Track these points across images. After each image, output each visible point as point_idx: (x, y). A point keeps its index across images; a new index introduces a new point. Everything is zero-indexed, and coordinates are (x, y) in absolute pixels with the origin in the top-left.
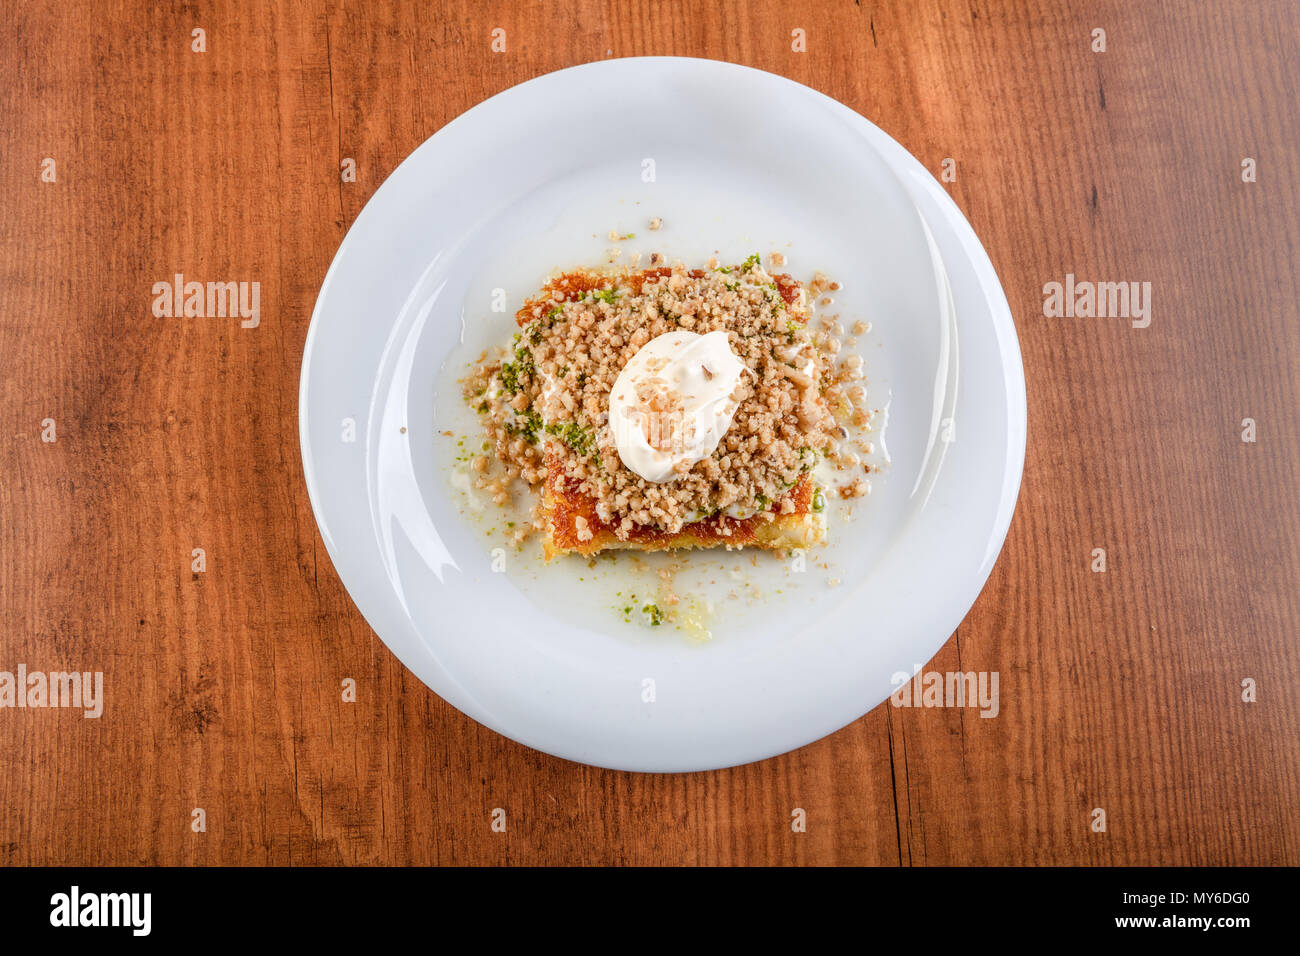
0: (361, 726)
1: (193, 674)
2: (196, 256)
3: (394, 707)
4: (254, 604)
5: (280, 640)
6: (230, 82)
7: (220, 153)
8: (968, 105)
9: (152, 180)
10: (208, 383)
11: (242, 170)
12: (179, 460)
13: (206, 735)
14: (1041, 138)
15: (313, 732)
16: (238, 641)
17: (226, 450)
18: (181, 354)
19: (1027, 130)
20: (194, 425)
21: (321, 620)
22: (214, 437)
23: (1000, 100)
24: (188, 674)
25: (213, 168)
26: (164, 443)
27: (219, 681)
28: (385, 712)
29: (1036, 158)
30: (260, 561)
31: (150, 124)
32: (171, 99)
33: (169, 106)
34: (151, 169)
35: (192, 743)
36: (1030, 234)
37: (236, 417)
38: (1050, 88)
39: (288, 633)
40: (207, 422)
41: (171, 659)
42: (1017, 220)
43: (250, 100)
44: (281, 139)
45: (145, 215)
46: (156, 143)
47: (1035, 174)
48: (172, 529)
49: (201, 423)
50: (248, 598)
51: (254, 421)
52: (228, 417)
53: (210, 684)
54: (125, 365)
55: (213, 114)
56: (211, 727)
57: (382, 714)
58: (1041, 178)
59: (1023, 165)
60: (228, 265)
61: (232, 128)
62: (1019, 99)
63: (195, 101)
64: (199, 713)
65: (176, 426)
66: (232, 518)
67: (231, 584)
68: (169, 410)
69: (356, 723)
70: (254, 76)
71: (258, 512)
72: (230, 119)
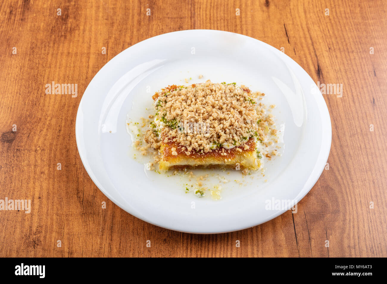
0: (94, 251)
1: (34, 229)
2: (54, 102)
3: (107, 245)
4: (59, 208)
5: (67, 220)
6: (73, 55)
7: (67, 74)
8: (328, 72)
9: (43, 81)
10: (53, 139)
11: (74, 79)
12: (39, 161)
13: (36, 249)
14: (354, 83)
15: (76, 251)
16: (52, 219)
17: (56, 159)
18: (45, 130)
19: (349, 81)
20: (46, 151)
21: (83, 215)
22: (52, 155)
23: (339, 72)
24: (32, 229)
25: (64, 78)
26: (35, 156)
27: (44, 232)
28: (103, 247)
29: (352, 89)
30: (63, 194)
31: (46, 66)
32: (53, 59)
33: (53, 61)
34: (44, 77)
35: (31, 251)
36: (351, 110)
37: (61, 149)
38: (356, 70)
39: (70, 218)
40: (51, 150)
41: (27, 224)
42: (347, 106)
43: (79, 60)
44: (88, 71)
45: (39, 90)
46: (46, 71)
47: (352, 93)
48: (34, 182)
49: (48, 151)
50: (57, 206)
51: (67, 151)
52: (58, 149)
53: (40, 232)
54: (25, 132)
55: (67, 64)
56: (38, 247)
57: (102, 247)
58: (355, 94)
59: (348, 90)
60: (65, 105)
61: (72, 67)
62: (346, 72)
63: (61, 60)
64: (35, 242)
65: (40, 151)
66: (55, 180)
67: (52, 201)
68: (38, 146)
69: (92, 250)
70: (82, 54)
71: (65, 179)
72: (72, 65)
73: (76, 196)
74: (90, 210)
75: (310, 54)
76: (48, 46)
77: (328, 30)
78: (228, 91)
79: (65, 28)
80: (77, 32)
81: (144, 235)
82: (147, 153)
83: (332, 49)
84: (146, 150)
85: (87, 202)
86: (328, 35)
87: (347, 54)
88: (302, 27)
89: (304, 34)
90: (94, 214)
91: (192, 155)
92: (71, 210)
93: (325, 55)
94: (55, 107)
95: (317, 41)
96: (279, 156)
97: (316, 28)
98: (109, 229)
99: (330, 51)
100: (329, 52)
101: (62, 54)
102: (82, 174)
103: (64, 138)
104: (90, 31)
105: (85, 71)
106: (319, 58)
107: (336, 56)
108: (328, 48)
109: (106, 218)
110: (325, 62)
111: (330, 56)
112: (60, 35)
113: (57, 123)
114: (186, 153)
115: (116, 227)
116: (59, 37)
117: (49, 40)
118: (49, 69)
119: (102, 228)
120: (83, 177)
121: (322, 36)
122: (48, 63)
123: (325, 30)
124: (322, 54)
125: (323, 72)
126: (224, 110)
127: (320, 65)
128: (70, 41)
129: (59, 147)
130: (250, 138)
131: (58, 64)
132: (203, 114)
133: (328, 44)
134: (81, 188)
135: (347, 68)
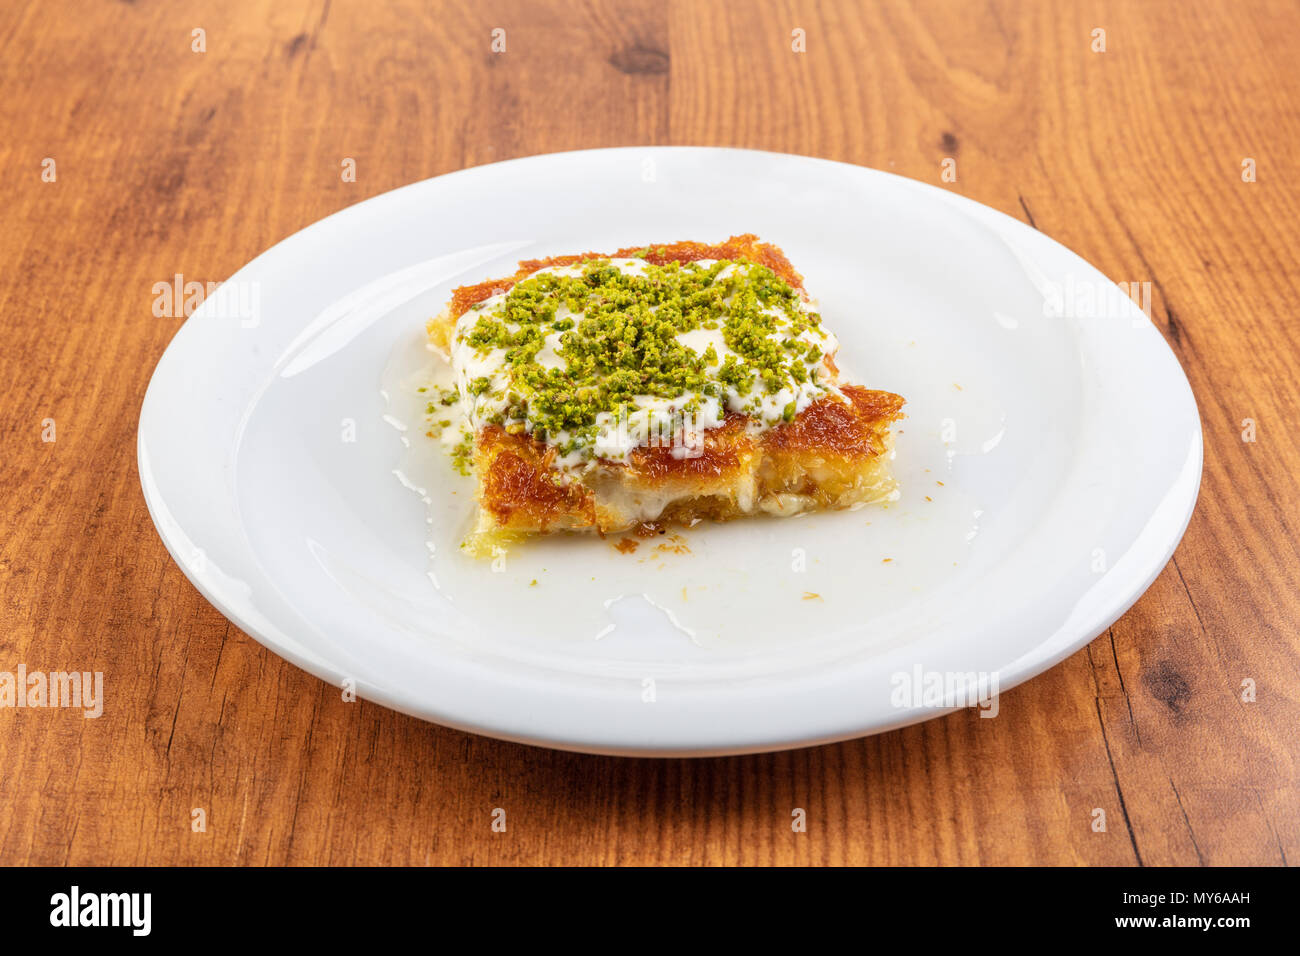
73: (141, 727)
74: (199, 776)
76: (93, 260)
77: (1195, 213)
79: (167, 211)
80: (210, 222)
83: (1216, 267)
85: (189, 749)
86: (1196, 225)
87: (1278, 277)
88: (1091, 206)
89: (1102, 224)
90: (216, 789)
92: (111, 777)
93: (1190, 281)
94: (94, 435)
95: (1155, 242)
97: (1146, 205)
98: (275, 845)
99: (1209, 271)
100: (1207, 275)
102: (178, 649)
103: (116, 533)
104: (263, 218)
106: (1167, 290)
107: (1238, 285)
108: (1200, 264)
109: (265, 805)
110: (1196, 302)
111: (1211, 284)
112: (144, 229)
113: (94, 484)
115: (310, 841)
116: (140, 237)
117: (97, 245)
118: (86, 326)
119: (246, 842)
120: (181, 663)
121: (1175, 231)
122: (87, 307)
123: (1183, 211)
124: (1181, 278)
125: (1192, 331)
127: (1177, 309)
128: (181, 247)
129: (89, 560)
131: (123, 313)
133: (1199, 252)
134: (165, 698)
135: (1285, 317)
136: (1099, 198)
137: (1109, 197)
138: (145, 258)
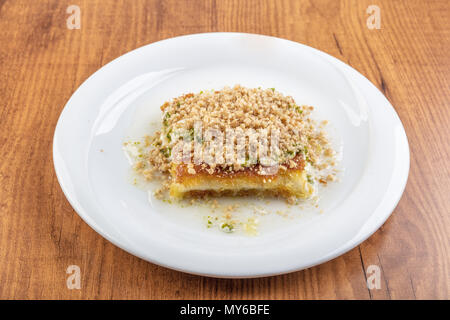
2: (27, 120)
4: (25, 250)
5: (36, 266)
6: (56, 67)
7: (46, 87)
8: (396, 87)
9: (13, 95)
10: (21, 164)
11: (55, 93)
14: (431, 100)
16: (13, 265)
17: (24, 188)
18: (11, 153)
19: (424, 97)
20: (11, 178)
21: (59, 259)
22: (19, 183)
23: (410, 87)
25: (42, 91)
29: (430, 106)
30: (32, 232)
31: (17, 78)
32: (28, 71)
33: (27, 73)
34: (14, 91)
36: (431, 131)
37: (32, 176)
38: (433, 84)
39: (40, 263)
40: (17, 177)
42: (424, 125)
43: (64, 72)
45: (7, 106)
46: (18, 84)
47: (430, 111)
49: (14, 178)
50: (22, 247)
51: (41, 178)
52: (28, 176)
55: (46, 76)
58: (433, 112)
59: (424, 107)
60: (41, 123)
61: (53, 80)
62: (419, 88)
63: (39, 72)
65: (2, 178)
66: (21, 215)
67: (15, 241)
70: (67, 66)
71: (35, 213)
72: (53, 77)
73: (50, 235)
74: (69, 253)
75: (370, 66)
76: (23, 56)
77: (392, 41)
78: (264, 95)
79: (47, 36)
80: (62, 42)
81: (147, 286)
82: (153, 178)
83: (398, 62)
84: (151, 173)
85: (66, 243)
86: (392, 46)
87: (418, 67)
88: (357, 38)
89: (361, 45)
90: (75, 257)
91: (216, 173)
92: (41, 253)
93: (389, 68)
94: (27, 125)
95: (378, 52)
96: (337, 181)
97: (376, 38)
98: (95, 277)
100: (395, 66)
101: (40, 65)
102: (60, 206)
103: (37, 163)
104: (80, 40)
105: (70, 85)
106: (382, 71)
107: (405, 70)
108: (393, 61)
109: (91, 263)
110: (391, 77)
111: (396, 69)
112: (39, 43)
113: (29, 144)
114: (208, 170)
115: (107, 276)
116: (38, 47)
117: (24, 50)
118: (22, 82)
119: (86, 276)
120: (61, 211)
121: (385, 48)
122: (22, 75)
123: (388, 40)
124: (386, 67)
126: (261, 116)
127: (384, 77)
128: (52, 51)
129: (29, 173)
130: (297, 154)
131: (34, 77)
132: (232, 120)
133: (392, 57)
134: (57, 225)
135: (420, 82)
136: (360, 35)
137: (363, 34)
138: (40, 55)
